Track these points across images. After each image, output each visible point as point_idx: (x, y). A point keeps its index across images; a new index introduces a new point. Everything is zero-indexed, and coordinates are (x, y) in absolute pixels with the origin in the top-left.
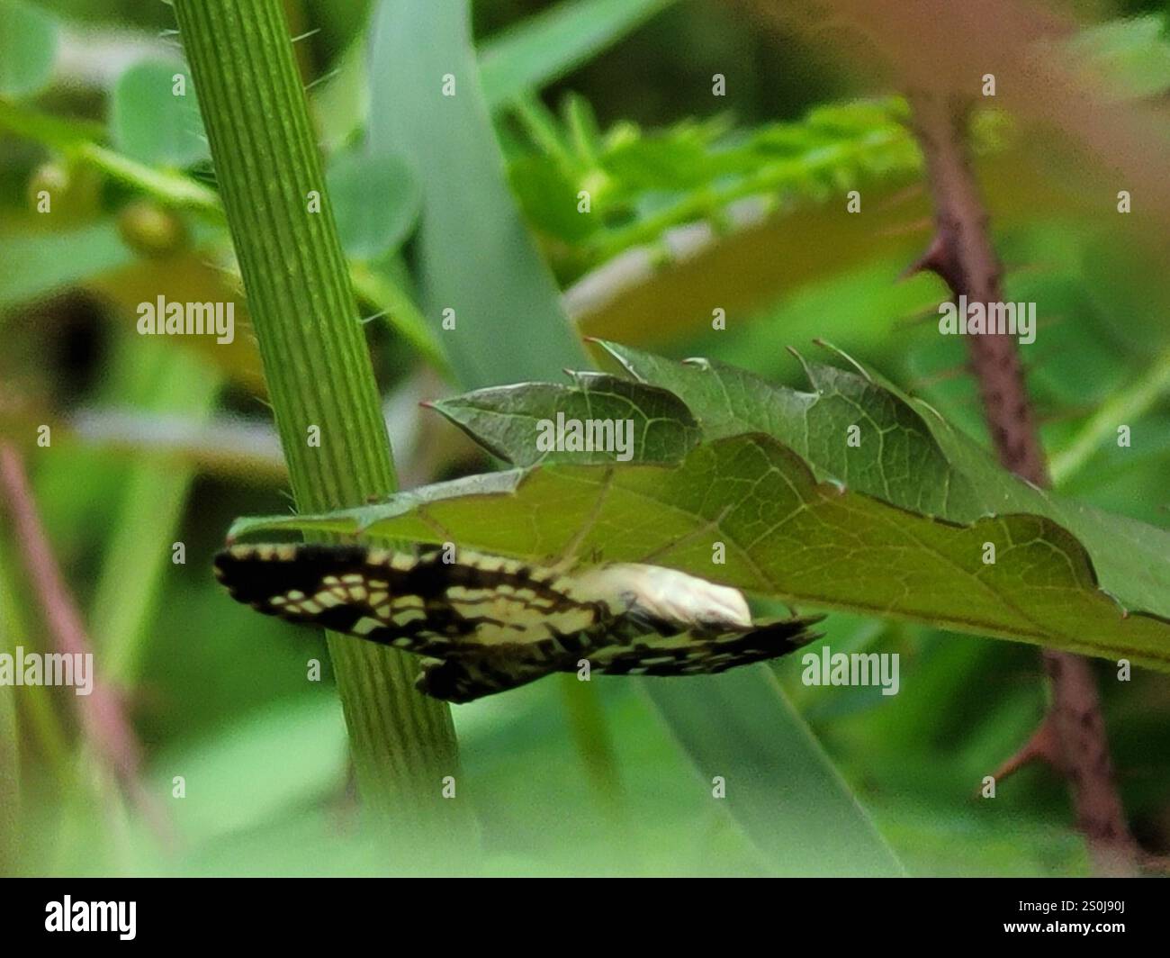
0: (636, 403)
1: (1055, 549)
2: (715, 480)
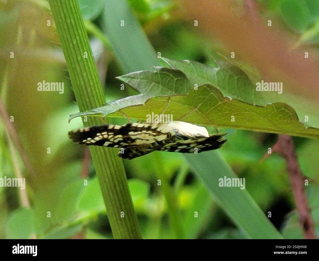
0: (172, 74)
1: (287, 111)
2: (197, 97)
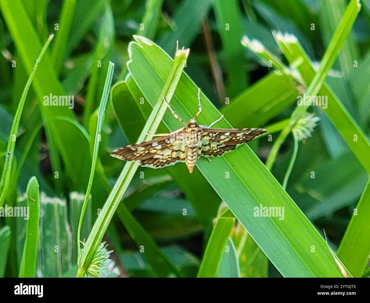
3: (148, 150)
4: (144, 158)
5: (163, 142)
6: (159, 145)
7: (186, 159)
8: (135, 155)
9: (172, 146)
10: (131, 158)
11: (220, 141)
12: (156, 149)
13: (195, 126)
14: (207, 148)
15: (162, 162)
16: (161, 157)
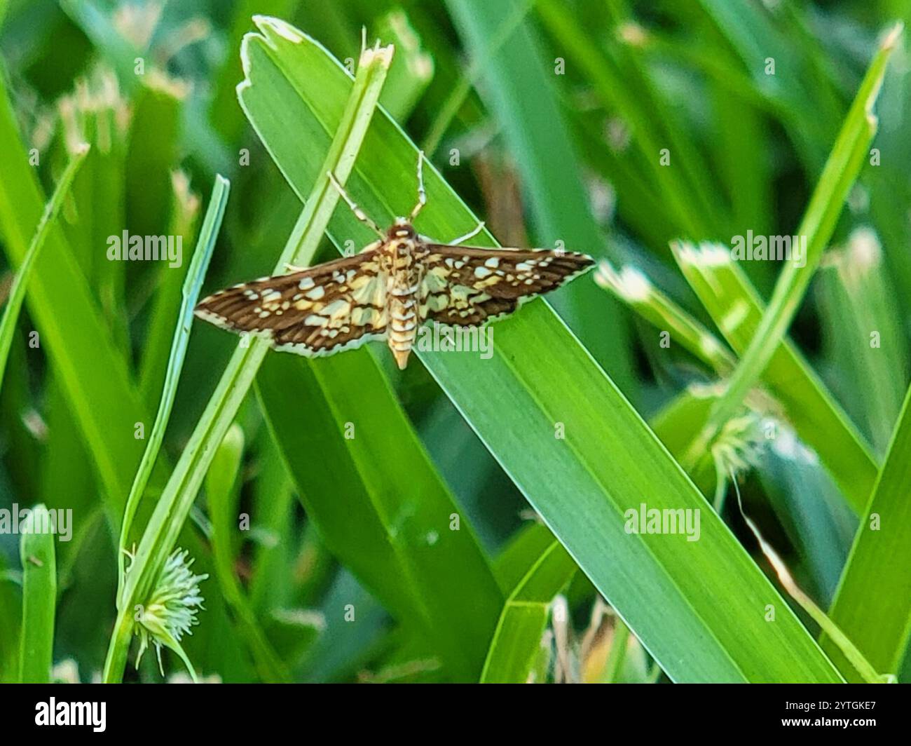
3: (291, 300)
4: (280, 326)
5: (326, 279)
6: (316, 286)
7: (388, 330)
8: (258, 314)
9: (350, 290)
10: (248, 322)
11: (474, 282)
12: (309, 299)
13: (406, 233)
14: (442, 302)
15: (328, 338)
16: (324, 322)
